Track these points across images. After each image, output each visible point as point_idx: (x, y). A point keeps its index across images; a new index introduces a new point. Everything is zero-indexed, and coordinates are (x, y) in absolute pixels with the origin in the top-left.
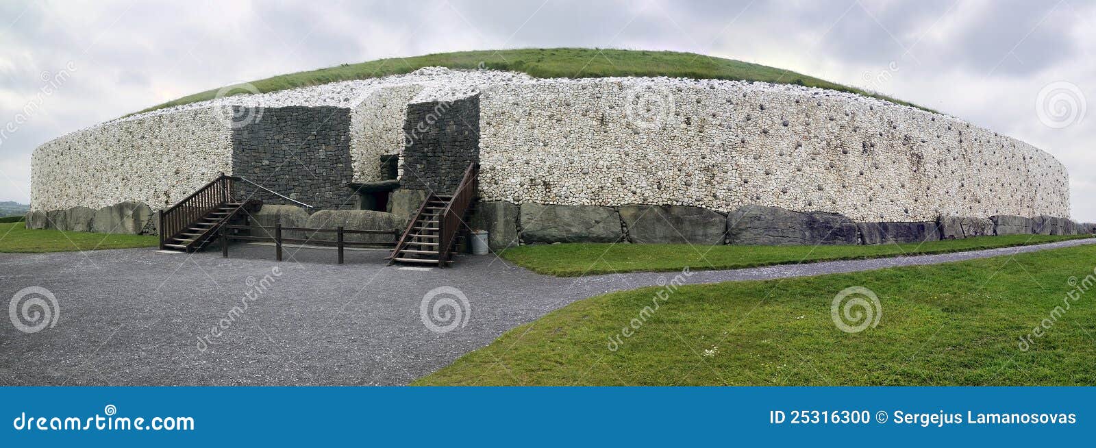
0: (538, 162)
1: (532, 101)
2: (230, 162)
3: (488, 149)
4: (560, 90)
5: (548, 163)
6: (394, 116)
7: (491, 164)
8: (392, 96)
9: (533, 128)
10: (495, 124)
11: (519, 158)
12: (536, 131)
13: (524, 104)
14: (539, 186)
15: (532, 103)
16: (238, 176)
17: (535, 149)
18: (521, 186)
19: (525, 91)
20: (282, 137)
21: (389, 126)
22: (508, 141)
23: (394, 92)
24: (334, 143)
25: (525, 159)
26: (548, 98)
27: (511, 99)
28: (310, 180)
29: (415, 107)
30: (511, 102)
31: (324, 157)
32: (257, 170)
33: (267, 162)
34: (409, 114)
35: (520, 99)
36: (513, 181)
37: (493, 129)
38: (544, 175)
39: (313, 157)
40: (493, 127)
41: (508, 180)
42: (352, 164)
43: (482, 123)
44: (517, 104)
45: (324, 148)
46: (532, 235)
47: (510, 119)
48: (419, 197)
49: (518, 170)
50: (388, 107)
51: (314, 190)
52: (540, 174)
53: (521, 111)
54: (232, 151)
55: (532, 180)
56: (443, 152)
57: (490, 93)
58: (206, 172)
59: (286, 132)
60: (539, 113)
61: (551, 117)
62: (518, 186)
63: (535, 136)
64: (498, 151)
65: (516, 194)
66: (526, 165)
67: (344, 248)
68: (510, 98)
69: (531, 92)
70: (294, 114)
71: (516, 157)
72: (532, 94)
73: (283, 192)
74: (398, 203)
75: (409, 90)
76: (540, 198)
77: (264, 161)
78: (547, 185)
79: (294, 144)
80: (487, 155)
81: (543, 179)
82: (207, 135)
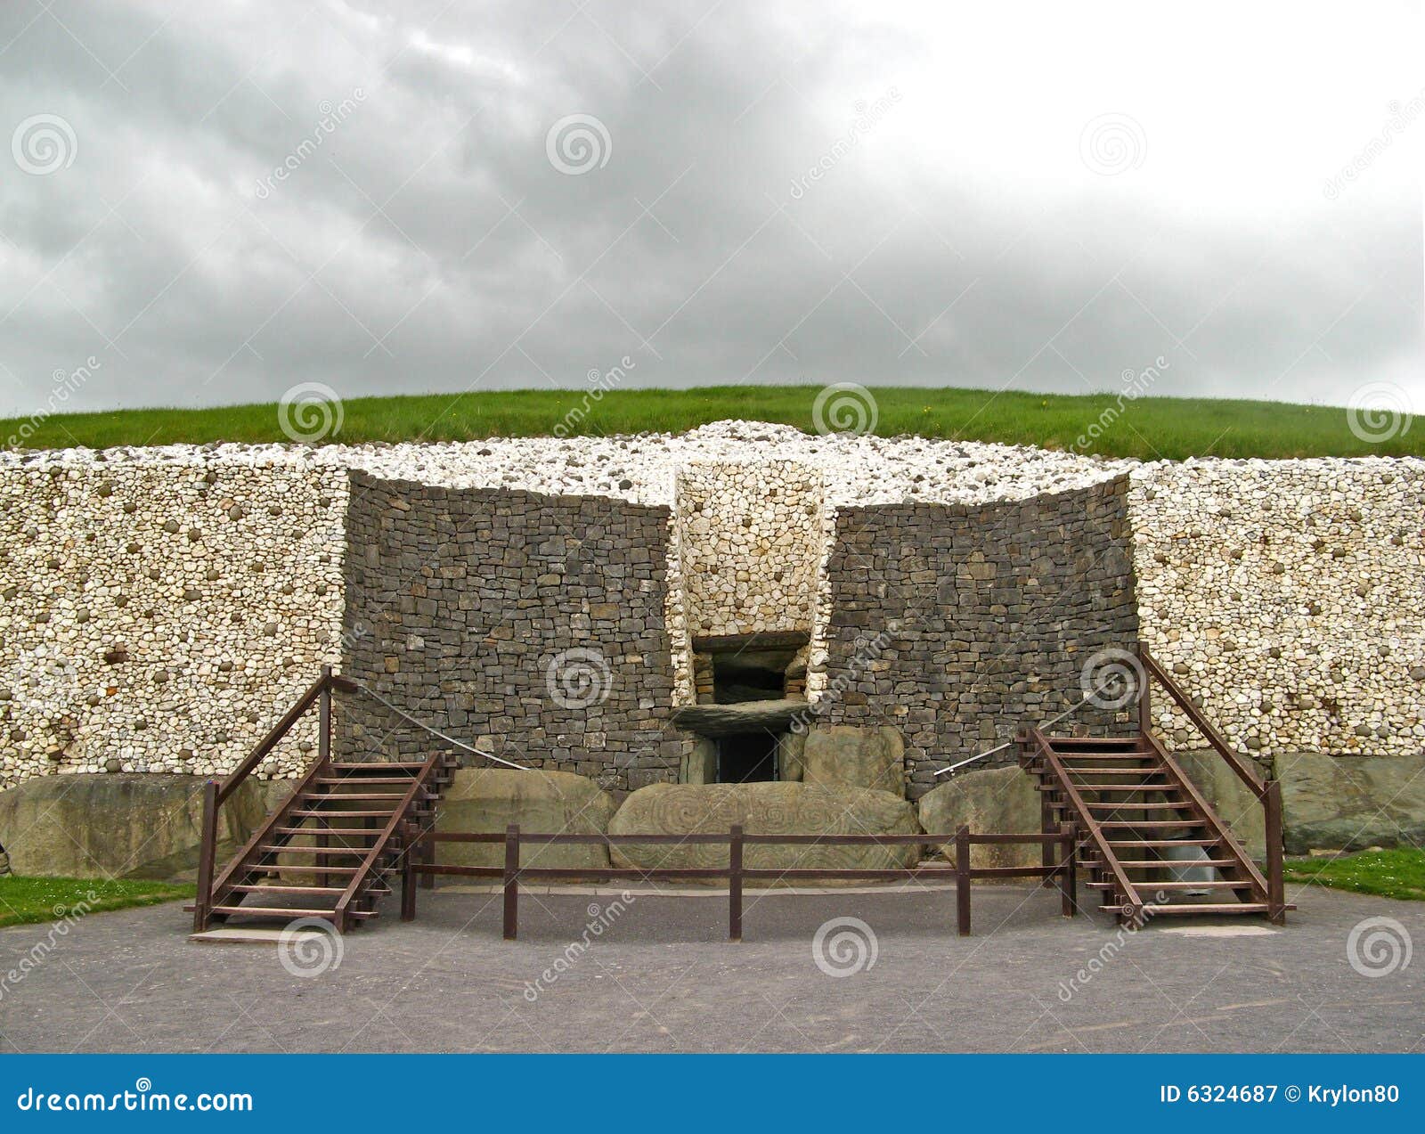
0: (1300, 653)
1: (1268, 509)
2: (335, 635)
3: (1166, 622)
4: (1332, 484)
5: (1327, 656)
6: (727, 536)
7: (1178, 659)
8: (719, 485)
9: (1278, 570)
10: (1178, 562)
11: (1254, 644)
12: (1286, 580)
13: (1246, 517)
14: (1312, 712)
15: (1267, 514)
16: (352, 680)
17: (1289, 623)
18: (1265, 712)
19: (1245, 487)
20: (462, 572)
21: (713, 560)
22: (1217, 602)
23: (723, 477)
24: (619, 597)
25: (1267, 645)
26: (1305, 502)
27: (1213, 504)
28: (538, 697)
29: (859, 516)
30: (1214, 510)
31: (584, 634)
32: (393, 663)
33: (420, 642)
34: (841, 531)
35: (1236, 503)
36: (1241, 699)
37: (1174, 575)
38: (1321, 683)
39: (551, 634)
40: (1174, 569)
41: (1227, 698)
42: (674, 659)
43: (1142, 560)
44: (1229, 516)
45: (586, 609)
46: (1313, 833)
47: (1215, 550)
48: (887, 746)
49: (1252, 672)
50: (708, 512)
51: (549, 726)
52: (1312, 680)
53: (1242, 532)
54: (342, 602)
55: (1290, 696)
56: (949, 629)
57: (1156, 487)
58: (238, 661)
59: (473, 560)
60: (1287, 538)
61: (1318, 546)
62: (1256, 712)
63: (1286, 592)
64: (1193, 627)
65: (1253, 732)
66: (1271, 660)
67: (745, 892)
68: (1211, 501)
69: (1261, 489)
70: (501, 512)
71: (1243, 640)
72: (1263, 494)
73: (457, 732)
74: (825, 763)
75: (766, 472)
76: (1315, 740)
77: (412, 637)
78: (1331, 706)
79: (493, 595)
80: (1162, 638)
81: (1320, 693)
82: (249, 546)
